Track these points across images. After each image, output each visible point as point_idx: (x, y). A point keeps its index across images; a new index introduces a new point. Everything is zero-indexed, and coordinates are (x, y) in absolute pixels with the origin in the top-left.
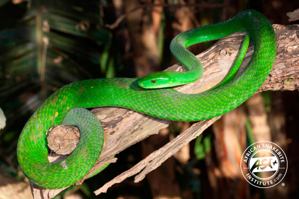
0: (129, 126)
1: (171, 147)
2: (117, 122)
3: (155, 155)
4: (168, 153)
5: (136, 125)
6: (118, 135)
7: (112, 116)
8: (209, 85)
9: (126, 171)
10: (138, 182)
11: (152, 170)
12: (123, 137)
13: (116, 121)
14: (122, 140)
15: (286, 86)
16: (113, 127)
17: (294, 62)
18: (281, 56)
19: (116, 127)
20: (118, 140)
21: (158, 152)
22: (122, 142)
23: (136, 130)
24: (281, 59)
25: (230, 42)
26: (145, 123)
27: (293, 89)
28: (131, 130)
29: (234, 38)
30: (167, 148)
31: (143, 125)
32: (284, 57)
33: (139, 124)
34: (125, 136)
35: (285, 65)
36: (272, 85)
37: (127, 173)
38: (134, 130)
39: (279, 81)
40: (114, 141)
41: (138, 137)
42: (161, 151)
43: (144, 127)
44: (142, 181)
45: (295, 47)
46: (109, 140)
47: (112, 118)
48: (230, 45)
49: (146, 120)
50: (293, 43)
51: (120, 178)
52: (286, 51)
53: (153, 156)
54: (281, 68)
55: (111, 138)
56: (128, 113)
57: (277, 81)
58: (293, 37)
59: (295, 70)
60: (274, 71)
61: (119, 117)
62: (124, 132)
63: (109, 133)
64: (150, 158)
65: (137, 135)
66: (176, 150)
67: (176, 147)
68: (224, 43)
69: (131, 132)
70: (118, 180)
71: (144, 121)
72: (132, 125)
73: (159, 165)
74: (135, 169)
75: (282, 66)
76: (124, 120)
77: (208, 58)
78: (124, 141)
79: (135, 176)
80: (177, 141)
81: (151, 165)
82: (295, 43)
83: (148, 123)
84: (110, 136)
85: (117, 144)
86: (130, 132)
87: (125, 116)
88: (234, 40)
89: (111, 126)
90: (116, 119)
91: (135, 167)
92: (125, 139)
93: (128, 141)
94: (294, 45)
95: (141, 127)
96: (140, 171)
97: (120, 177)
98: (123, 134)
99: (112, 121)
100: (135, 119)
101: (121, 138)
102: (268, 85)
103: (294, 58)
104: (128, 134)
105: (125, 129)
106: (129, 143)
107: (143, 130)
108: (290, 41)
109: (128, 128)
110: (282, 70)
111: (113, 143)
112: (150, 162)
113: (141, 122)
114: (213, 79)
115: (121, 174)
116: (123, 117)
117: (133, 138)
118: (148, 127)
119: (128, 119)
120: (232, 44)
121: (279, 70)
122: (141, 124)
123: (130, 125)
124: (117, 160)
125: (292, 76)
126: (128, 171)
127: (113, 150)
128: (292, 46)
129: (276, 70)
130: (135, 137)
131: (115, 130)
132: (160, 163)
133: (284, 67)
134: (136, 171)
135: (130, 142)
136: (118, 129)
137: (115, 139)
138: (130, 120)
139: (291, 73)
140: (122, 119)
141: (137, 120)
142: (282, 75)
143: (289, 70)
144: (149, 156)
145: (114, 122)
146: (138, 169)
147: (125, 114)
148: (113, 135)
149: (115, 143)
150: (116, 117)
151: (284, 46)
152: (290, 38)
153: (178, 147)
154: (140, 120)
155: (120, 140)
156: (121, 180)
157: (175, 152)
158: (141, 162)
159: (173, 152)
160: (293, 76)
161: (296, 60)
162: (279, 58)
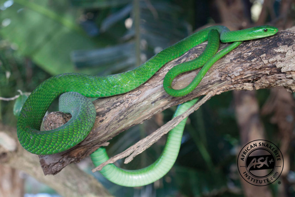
0: (115, 116)
1: (155, 135)
2: (106, 113)
3: (142, 141)
4: (152, 140)
5: (121, 115)
6: (107, 123)
7: (103, 108)
8: (181, 84)
9: (119, 154)
10: (127, 163)
11: (138, 154)
12: (111, 124)
13: (106, 111)
14: (111, 127)
15: (246, 86)
16: (103, 116)
17: (249, 66)
18: (238, 61)
19: (105, 116)
20: (107, 127)
21: (145, 140)
22: (111, 129)
23: (122, 119)
24: (239, 64)
25: (199, 49)
26: (129, 114)
27: (251, 89)
28: (117, 120)
29: (204, 46)
30: (152, 136)
31: (128, 115)
32: (241, 62)
33: (124, 114)
34: (113, 124)
35: (241, 68)
36: (234, 86)
37: (119, 155)
38: (120, 119)
39: (240, 83)
40: (103, 128)
41: (124, 125)
42: (148, 138)
43: (128, 117)
44: (130, 162)
45: (250, 54)
46: (99, 126)
47: (103, 109)
48: (199, 52)
49: (130, 112)
50: (249, 50)
51: (113, 160)
52: (242, 57)
53: (141, 142)
54: (238, 71)
55: (101, 125)
56: (115, 105)
57: (238, 82)
58: (249, 45)
59: (251, 73)
60: (233, 73)
61: (108, 109)
62: (112, 121)
63: (99, 121)
64: (138, 144)
65: (123, 124)
66: (158, 138)
67: (158, 135)
68: (194, 50)
69: (118, 121)
70: (111, 161)
71: (128, 112)
72: (118, 115)
73: (144, 149)
74: (126, 153)
75: (240, 69)
76: (112, 111)
77: (181, 62)
78: (112, 128)
79: (125, 158)
80: (160, 130)
81: (138, 149)
82: (250, 50)
83: (132, 114)
84: (100, 123)
85: (106, 130)
86: (116, 121)
87: (113, 107)
88: (203, 48)
89: (101, 115)
90: (105, 110)
91: (126, 151)
92: (113, 127)
93: (116, 128)
94: (249, 52)
95: (126, 117)
96: (130, 154)
97: (113, 158)
98: (111, 122)
99: (102, 111)
100: (120, 110)
101: (109, 126)
102: (231, 86)
103: (249, 63)
104: (115, 122)
105: (113, 118)
106: (116, 130)
107: (128, 119)
108: (247, 49)
109: (115, 117)
110: (239, 72)
111: (102, 130)
112: (138, 147)
113: (126, 113)
114: (184, 79)
115: (115, 156)
116: (111, 108)
117: (120, 126)
118: (132, 117)
119: (115, 110)
120: (200, 51)
121: (237, 72)
122: (126, 115)
123: (117, 115)
124: (109, 144)
125: (249, 78)
126: (121, 154)
127: (104, 135)
128: (247, 53)
129: (234, 73)
130: (121, 125)
131: (104, 119)
132: (144, 148)
133: (241, 70)
134: (126, 154)
135: (118, 129)
136: (106, 118)
137: (104, 126)
138: (116, 111)
139: (248, 76)
140: (110, 110)
141: (122, 112)
142: (241, 77)
143: (246, 73)
144: (138, 143)
145: (104, 112)
146: (128, 153)
147: (112, 106)
148: (102, 122)
149: (104, 129)
150: (105, 108)
151: (241, 53)
152: (247, 46)
153: (159, 135)
154: (125, 111)
155: (108, 127)
156: (113, 161)
157: (157, 139)
158: (131, 147)
159: (155, 140)
160: (251, 78)
161: (250, 64)
162: (237, 63)
